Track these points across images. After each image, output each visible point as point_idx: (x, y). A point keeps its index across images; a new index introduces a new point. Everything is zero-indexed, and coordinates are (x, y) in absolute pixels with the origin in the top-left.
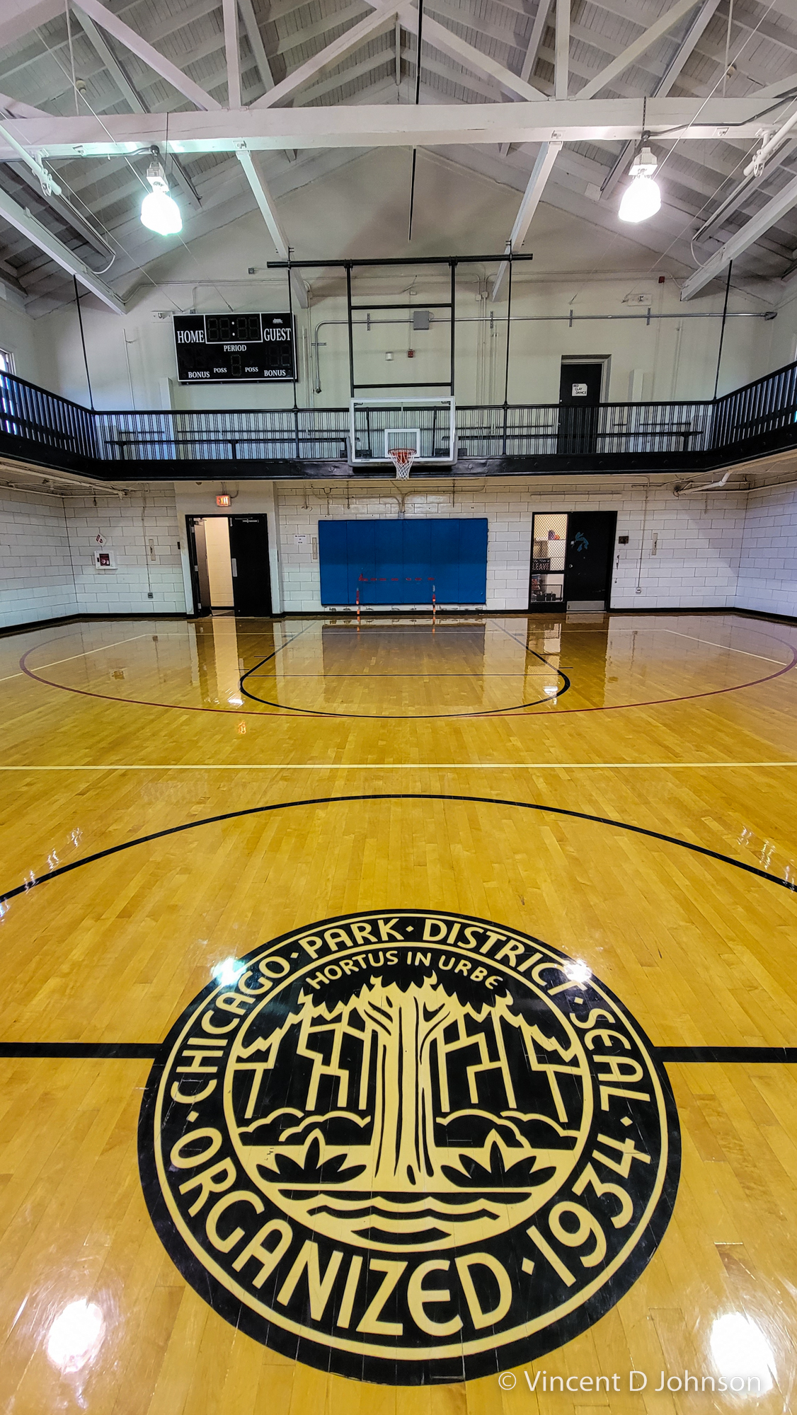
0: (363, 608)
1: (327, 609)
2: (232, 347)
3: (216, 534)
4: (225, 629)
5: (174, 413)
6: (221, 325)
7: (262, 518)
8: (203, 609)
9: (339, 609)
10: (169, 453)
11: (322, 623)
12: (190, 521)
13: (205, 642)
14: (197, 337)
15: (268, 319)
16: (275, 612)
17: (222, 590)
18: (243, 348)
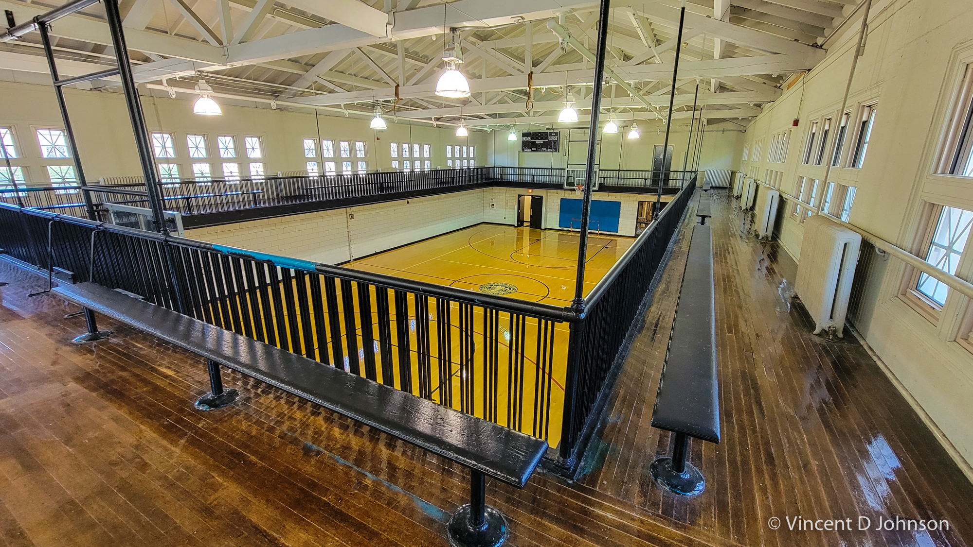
0: (573, 230)
1: (561, 228)
2: (538, 142)
3: (527, 200)
4: (526, 229)
5: (519, 168)
6: (536, 136)
7: (542, 197)
8: (521, 222)
9: (565, 229)
10: (515, 178)
11: (559, 233)
12: (520, 196)
13: (520, 238)
14: (529, 139)
15: (551, 134)
16: (543, 228)
17: (527, 216)
18: (542, 142)
